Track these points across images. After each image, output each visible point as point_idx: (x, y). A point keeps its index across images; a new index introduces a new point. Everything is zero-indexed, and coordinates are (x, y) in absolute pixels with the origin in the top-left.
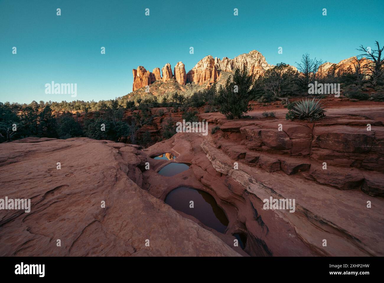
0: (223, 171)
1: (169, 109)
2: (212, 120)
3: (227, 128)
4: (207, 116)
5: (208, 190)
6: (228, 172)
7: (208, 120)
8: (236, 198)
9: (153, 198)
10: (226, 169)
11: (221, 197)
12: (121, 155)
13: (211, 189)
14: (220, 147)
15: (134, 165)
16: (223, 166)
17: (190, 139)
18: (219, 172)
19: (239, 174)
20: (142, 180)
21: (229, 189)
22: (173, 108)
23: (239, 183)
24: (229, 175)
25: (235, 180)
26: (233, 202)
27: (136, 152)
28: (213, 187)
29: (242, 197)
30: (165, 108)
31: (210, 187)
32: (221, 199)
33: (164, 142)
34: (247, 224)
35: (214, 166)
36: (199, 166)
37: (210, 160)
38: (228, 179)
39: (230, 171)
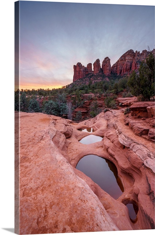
0: (126, 144)
1: (96, 95)
2: (127, 103)
3: (135, 107)
4: (123, 100)
5: (112, 159)
6: (130, 145)
7: (124, 103)
8: (134, 169)
9: (61, 156)
10: (128, 142)
11: (122, 167)
12: (55, 124)
13: (115, 159)
14: (127, 124)
15: (61, 132)
16: (127, 140)
17: (108, 118)
18: (122, 145)
19: (139, 148)
20: (64, 143)
21: (129, 161)
22: (98, 94)
23: (138, 157)
24: (131, 148)
25: (135, 153)
26: (131, 173)
27: (66, 124)
28: (116, 157)
29: (139, 170)
30: (93, 94)
31: (114, 157)
32: (121, 169)
33: (90, 120)
34: (139, 196)
35: (119, 139)
36: (109, 139)
37: (118, 134)
38: (129, 152)
39: (132, 145)
